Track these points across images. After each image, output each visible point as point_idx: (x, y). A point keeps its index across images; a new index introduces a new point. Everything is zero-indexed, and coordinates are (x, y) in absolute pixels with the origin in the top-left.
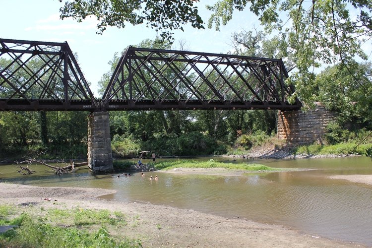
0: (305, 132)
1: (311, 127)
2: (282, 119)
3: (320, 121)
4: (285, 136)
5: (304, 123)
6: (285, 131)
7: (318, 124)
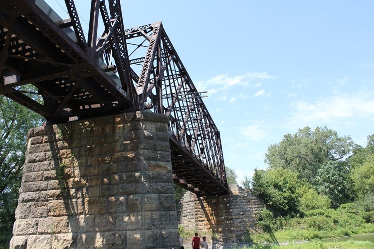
0: (239, 221)
1: (243, 214)
2: (202, 206)
3: (250, 208)
4: (209, 226)
5: (236, 209)
6: (209, 220)
7: (249, 211)
